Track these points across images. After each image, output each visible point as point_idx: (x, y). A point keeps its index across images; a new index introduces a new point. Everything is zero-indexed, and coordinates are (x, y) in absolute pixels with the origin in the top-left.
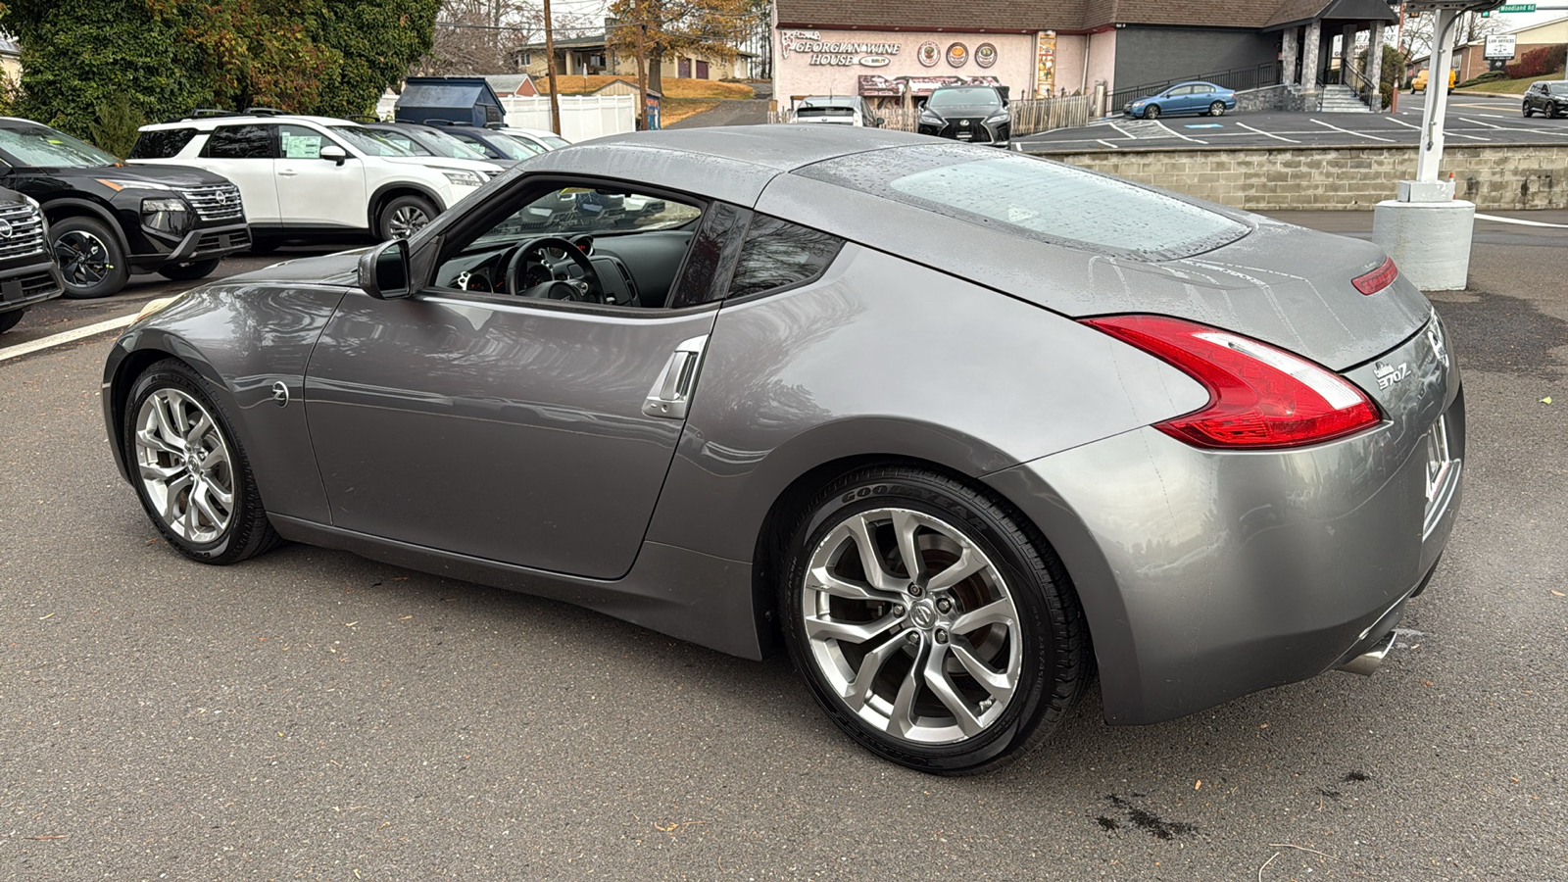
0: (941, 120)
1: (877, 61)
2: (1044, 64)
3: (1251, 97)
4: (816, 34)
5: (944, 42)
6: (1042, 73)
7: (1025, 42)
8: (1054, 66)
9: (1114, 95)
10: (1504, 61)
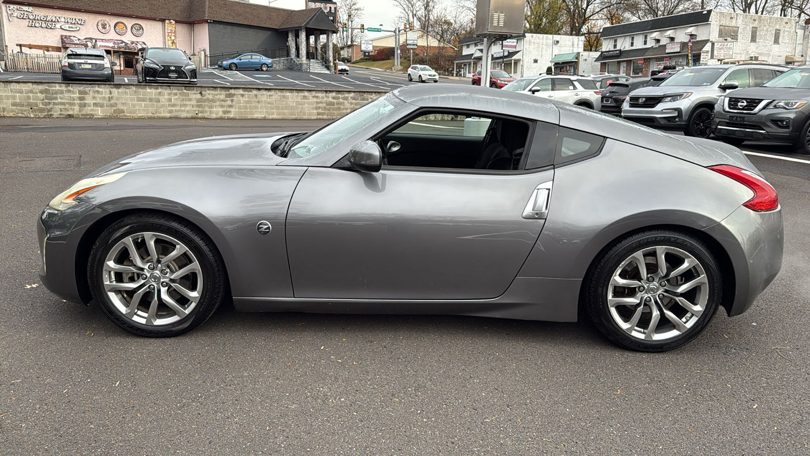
0: (158, 65)
1: (72, 27)
2: (171, 38)
3: (277, 63)
4: (30, 9)
5: (112, 20)
6: (170, 42)
7: (159, 25)
8: (176, 39)
9: (210, 57)
10: (369, 53)
